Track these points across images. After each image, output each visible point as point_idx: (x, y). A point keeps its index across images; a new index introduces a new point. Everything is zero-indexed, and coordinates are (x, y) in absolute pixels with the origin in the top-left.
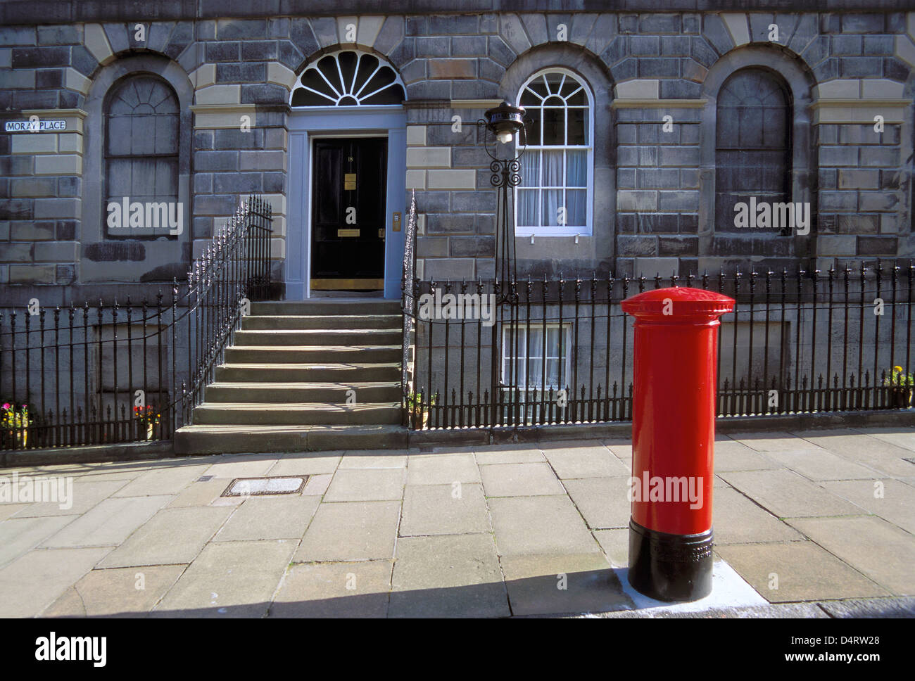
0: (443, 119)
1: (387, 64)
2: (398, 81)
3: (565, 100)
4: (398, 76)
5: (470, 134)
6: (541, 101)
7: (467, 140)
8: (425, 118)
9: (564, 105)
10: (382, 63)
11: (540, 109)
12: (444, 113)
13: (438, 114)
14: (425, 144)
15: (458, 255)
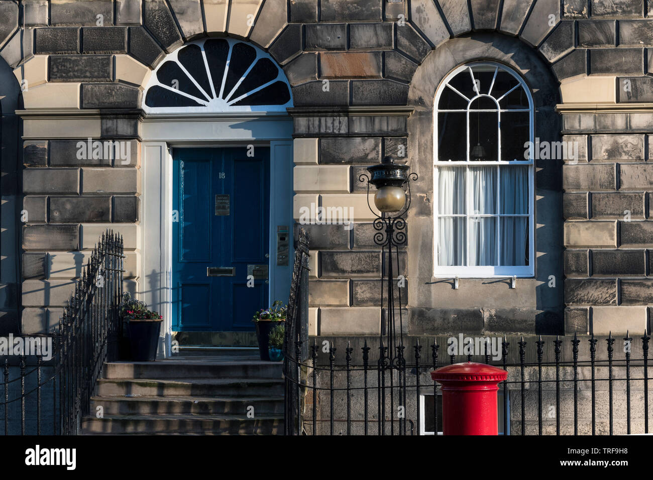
0: (340, 129)
1: (267, 56)
2: (281, 77)
3: (497, 101)
4: (281, 71)
5: (374, 149)
6: (467, 103)
7: (370, 157)
8: (317, 128)
9: (496, 108)
10: (260, 55)
11: (465, 113)
12: (340, 122)
13: (333, 123)
14: (317, 162)
15: (361, 303)
